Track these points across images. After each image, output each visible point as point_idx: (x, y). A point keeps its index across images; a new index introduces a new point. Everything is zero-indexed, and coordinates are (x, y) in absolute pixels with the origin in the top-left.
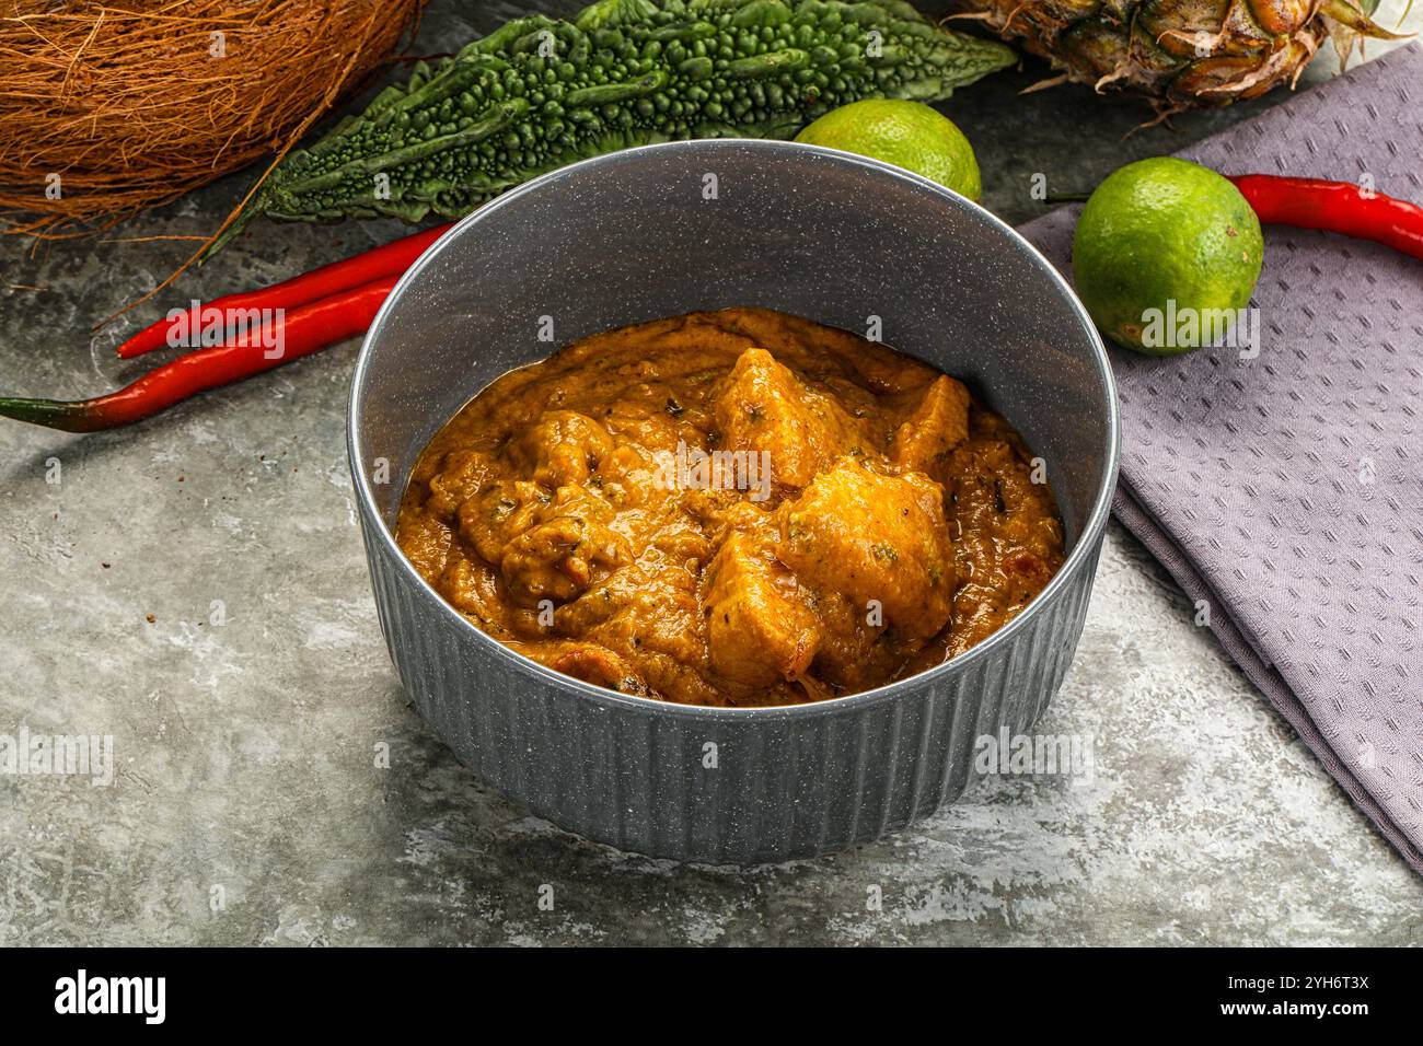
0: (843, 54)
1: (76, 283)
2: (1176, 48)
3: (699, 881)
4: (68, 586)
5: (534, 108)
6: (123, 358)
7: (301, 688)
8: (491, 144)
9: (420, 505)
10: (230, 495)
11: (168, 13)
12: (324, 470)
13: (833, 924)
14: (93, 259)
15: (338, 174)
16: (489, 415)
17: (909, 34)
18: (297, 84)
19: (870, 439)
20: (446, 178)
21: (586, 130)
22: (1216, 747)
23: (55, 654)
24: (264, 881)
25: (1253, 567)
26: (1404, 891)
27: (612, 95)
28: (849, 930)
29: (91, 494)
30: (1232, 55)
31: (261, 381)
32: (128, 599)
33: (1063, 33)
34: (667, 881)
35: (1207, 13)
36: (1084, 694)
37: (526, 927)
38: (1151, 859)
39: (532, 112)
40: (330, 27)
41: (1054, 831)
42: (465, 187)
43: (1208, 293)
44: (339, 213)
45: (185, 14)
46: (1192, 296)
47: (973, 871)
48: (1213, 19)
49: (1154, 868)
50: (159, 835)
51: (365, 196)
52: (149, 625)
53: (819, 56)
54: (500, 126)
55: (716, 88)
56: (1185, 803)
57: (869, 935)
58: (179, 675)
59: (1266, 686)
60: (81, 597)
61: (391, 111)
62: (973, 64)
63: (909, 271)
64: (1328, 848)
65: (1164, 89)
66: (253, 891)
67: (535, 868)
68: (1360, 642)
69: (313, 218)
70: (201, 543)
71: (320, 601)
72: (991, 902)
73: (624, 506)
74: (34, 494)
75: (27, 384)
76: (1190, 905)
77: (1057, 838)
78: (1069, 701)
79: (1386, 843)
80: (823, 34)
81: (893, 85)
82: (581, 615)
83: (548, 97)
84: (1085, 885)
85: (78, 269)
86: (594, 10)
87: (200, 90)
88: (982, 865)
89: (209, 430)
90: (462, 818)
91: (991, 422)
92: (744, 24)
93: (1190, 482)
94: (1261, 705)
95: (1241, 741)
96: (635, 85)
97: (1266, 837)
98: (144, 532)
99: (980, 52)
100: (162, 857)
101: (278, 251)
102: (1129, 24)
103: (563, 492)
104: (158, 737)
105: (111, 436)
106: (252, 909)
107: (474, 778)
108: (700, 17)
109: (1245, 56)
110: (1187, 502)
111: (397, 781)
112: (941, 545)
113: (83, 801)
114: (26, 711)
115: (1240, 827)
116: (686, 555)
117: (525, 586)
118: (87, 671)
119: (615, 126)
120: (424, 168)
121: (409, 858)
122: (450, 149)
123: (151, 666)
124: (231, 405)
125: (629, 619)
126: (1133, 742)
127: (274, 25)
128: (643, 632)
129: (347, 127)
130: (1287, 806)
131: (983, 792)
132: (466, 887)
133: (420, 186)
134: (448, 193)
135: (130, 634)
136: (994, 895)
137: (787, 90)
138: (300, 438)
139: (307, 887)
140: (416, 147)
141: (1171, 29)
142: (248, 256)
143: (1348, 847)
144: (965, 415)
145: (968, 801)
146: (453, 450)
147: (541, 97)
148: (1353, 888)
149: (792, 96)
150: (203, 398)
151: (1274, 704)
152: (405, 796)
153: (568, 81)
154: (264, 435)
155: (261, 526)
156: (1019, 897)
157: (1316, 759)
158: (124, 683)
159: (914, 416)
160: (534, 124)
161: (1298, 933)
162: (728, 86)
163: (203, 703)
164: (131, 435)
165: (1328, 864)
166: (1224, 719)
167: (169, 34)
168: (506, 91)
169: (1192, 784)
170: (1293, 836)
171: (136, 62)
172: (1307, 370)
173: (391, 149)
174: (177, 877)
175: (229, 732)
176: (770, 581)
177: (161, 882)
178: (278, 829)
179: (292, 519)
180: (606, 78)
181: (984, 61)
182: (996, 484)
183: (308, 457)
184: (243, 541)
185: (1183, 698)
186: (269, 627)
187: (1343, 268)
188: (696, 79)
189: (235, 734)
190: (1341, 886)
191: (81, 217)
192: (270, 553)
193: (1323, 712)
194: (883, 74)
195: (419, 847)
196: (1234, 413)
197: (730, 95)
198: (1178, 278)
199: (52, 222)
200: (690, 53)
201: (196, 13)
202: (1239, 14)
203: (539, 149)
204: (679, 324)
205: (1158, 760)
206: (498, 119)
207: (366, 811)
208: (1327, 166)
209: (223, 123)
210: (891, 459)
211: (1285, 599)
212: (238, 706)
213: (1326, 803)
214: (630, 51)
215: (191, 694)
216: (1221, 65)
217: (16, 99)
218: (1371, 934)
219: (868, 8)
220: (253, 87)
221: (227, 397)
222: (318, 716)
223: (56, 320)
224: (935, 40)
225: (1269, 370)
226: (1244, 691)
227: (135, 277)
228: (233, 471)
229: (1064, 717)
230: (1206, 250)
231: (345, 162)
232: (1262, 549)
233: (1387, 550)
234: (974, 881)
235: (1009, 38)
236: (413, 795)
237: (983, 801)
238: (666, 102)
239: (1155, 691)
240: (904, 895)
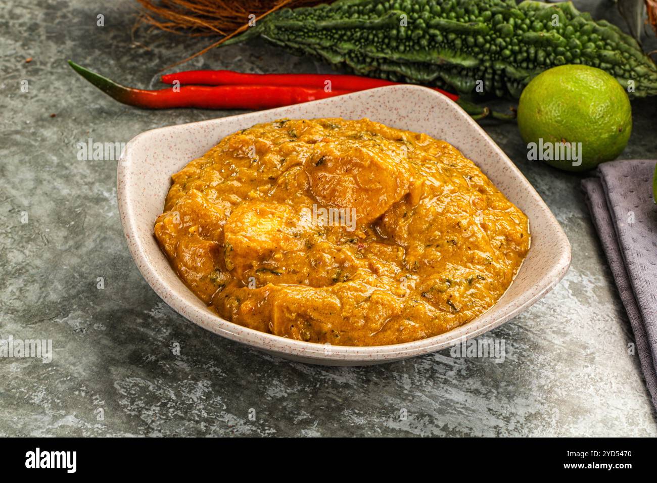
0: (584, 45)
3: (290, 371)
5: (411, 21)
8: (383, 33)
15: (301, 23)
17: (629, 53)
20: (354, 43)
21: (434, 40)
22: (609, 410)
23: (45, 180)
24: (74, 297)
27: (452, 26)
28: (353, 417)
29: (110, 129)
32: (96, 171)
37: (188, 359)
39: (409, 23)
41: (493, 415)
42: (363, 51)
44: (296, 46)
47: (437, 416)
50: (38, 262)
51: (312, 40)
53: (571, 43)
55: (511, 43)
58: (97, 207)
66: (65, 299)
77: (493, 418)
78: (541, 364)
80: (578, 34)
83: (420, 17)
85: (171, 48)
88: (443, 415)
92: (539, 17)
95: (625, 413)
96: (467, 25)
100: (32, 271)
104: (67, 226)
106: (60, 306)
113: (12, 238)
114: (14, 196)
118: (55, 191)
119: (451, 45)
120: (345, 34)
121: (151, 313)
122: (362, 27)
123: (86, 199)
126: (564, 393)
132: (170, 334)
133: (341, 43)
134: (354, 52)
135: (86, 184)
136: (441, 430)
137: (548, 55)
139: (93, 307)
140: (344, 21)
145: (456, 387)
147: (417, 16)
149: (550, 60)
153: (434, 14)
162: (519, 45)
163: (99, 220)
164: (147, 114)
166: (622, 401)
173: (332, 20)
174: (33, 281)
177: (24, 280)
185: (606, 384)
188: (503, 36)
200: (505, 22)
203: (408, 44)
205: (573, 405)
206: (387, 16)
212: (115, 227)
214: (474, 12)
215: (97, 215)
221: (203, 114)
223: (146, 62)
224: (643, 62)
227: (195, 58)
229: (534, 370)
231: (307, 19)
234: (435, 421)
237: (465, 390)
238: (481, 39)
239: (593, 376)
240: (393, 413)
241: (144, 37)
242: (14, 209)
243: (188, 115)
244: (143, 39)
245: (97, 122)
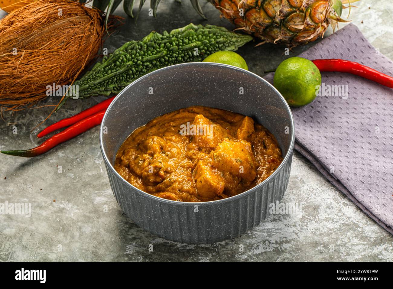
0: (210, 42)
1: (25, 121)
2: (293, 30)
3: (201, 249)
4: (32, 195)
5: (134, 63)
6: (39, 138)
7: (94, 214)
8: (125, 74)
9: (119, 164)
10: (70, 168)
11: (40, 50)
12: (93, 159)
13: (237, 256)
14: (28, 115)
15: (87, 85)
16: (134, 140)
17: (225, 35)
18: (74, 65)
19: (230, 134)
20: (114, 83)
21: (148, 67)
22: (326, 201)
25: (329, 156)
26: (378, 231)
27: (154, 58)
28: (241, 257)
29: (35, 172)
30: (307, 30)
31: (74, 140)
32: (48, 197)
33: (264, 30)
34: (193, 250)
35: (300, 20)
36: (291, 192)
38: (314, 230)
39: (134, 65)
40: (81, 49)
41: (289, 226)
42: (120, 85)
43: (309, 89)
44: (89, 95)
45: (44, 49)
46: (305, 90)
47: (270, 239)
48: (301, 21)
49: (315, 233)
51: (95, 90)
52: (54, 203)
53: (204, 42)
54: (127, 69)
55: (179, 54)
56: (320, 216)
57: (246, 258)
58: (63, 214)
59: (337, 185)
60: (36, 198)
61: (99, 68)
62: (242, 41)
63: (235, 91)
64: (358, 223)
65: (291, 41)
67: (160, 251)
68: (359, 171)
69: (82, 97)
70: (64, 181)
71: (96, 192)
72: (275, 246)
73: (171, 158)
74: (21, 174)
75: (15, 147)
76: (325, 241)
77: (289, 228)
79: (372, 220)
80: (204, 37)
81: (223, 48)
82: (164, 185)
83: (138, 60)
84: (298, 239)
85: (24, 117)
86: (146, 38)
87: (51, 68)
88: (272, 237)
89: (63, 153)
90: (139, 241)
91: (260, 127)
92: (184, 37)
93: (311, 137)
94: (336, 190)
95: (332, 199)
96: (159, 55)
97: (342, 222)
98: (49, 180)
99: (243, 38)
101: (74, 107)
102: (281, 25)
103: (155, 156)
104: (60, 230)
105: (38, 157)
107: (141, 231)
108: (173, 36)
109: (310, 30)
110: (311, 142)
111: (122, 234)
112: (252, 158)
113: (43, 248)
114: (26, 227)
115: (335, 220)
116: (188, 168)
117: (149, 180)
118: (40, 215)
119: (155, 65)
120: (109, 82)
121: (127, 252)
122: (115, 76)
123: (56, 213)
124: (67, 146)
125: (176, 185)
126: (305, 202)
127: (67, 50)
128: (180, 188)
129: (88, 74)
130: (346, 213)
131: (270, 219)
132: (143, 258)
133: (108, 86)
134: (115, 87)
135: (50, 205)
136: (276, 244)
138: (86, 152)
140: (106, 77)
141: (291, 25)
142: (67, 109)
143: (363, 222)
144: (253, 126)
145: (266, 222)
146: (126, 149)
147: (136, 60)
148: (365, 232)
150: (60, 145)
151: (339, 189)
152: (124, 237)
153: (142, 56)
154: (77, 153)
155: (79, 175)
156: (283, 244)
157: (352, 201)
158: (50, 218)
159: (240, 127)
160: (135, 67)
161: (353, 244)
162: (182, 53)
163: (70, 220)
164: (43, 157)
165: (358, 227)
166: (327, 194)
167: (41, 55)
168: (127, 60)
169: (321, 211)
170: (349, 221)
171: (33, 63)
172: (335, 106)
173: (100, 78)
175: (78, 227)
176: (211, 171)
178: (94, 249)
179: (87, 173)
180: (151, 54)
181: (245, 40)
182: (263, 141)
183: (88, 157)
184: (75, 179)
185: (316, 190)
186: (84, 200)
187: (341, 81)
188: (174, 52)
189: (79, 227)
190: (362, 232)
191: (23, 105)
192: (82, 181)
193: (352, 189)
194: (220, 46)
195: (130, 249)
196: (319, 119)
197: (183, 55)
198: (301, 86)
199: (16, 107)
200: (172, 45)
201: (47, 49)
202: (308, 19)
203: (137, 74)
204: (178, 112)
205: (312, 206)
206: (126, 67)
207: (115, 242)
208: (333, 56)
209: (57, 76)
210: (236, 139)
211: (339, 163)
212: (79, 220)
213: (356, 212)
214: (157, 47)
215: (67, 218)
216: (305, 33)
217: (4, 76)
218: (372, 242)
219: (215, 29)
220: (63, 66)
222: (100, 220)
223: (21, 130)
224: (232, 36)
225: (326, 107)
226: (331, 187)
227: (39, 118)
228: (70, 162)
229: (287, 198)
230: (308, 78)
231: (89, 82)
232: (331, 151)
233: (362, 148)
234: (271, 241)
235: (250, 34)
236: (126, 237)
237: (270, 221)
238: (167, 58)
239: (309, 189)
240: (253, 247)
241: (8, 118)
242: (31, 234)
243: (60, 148)
244: (9, 119)
245: (26, 171)
